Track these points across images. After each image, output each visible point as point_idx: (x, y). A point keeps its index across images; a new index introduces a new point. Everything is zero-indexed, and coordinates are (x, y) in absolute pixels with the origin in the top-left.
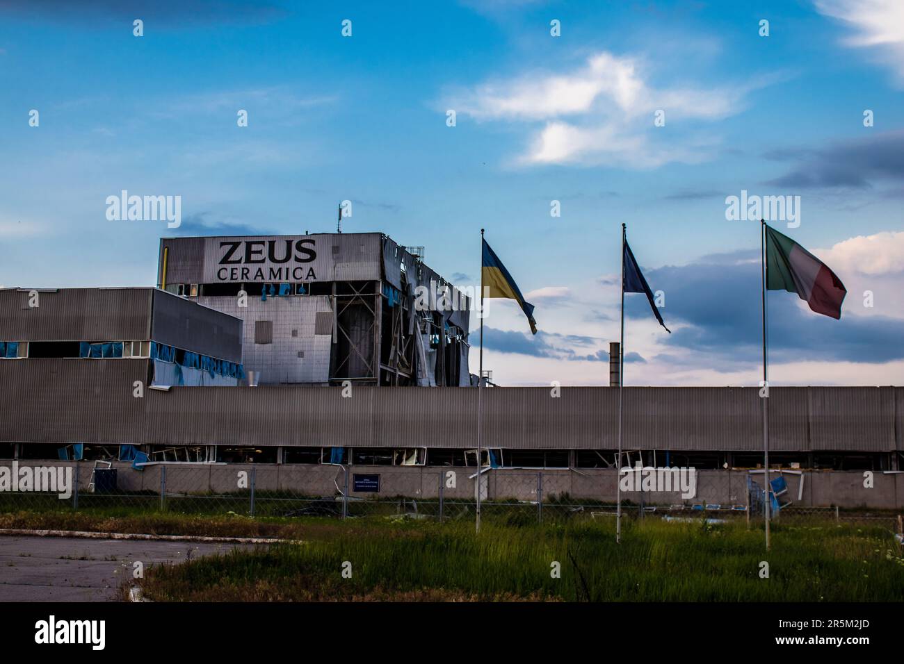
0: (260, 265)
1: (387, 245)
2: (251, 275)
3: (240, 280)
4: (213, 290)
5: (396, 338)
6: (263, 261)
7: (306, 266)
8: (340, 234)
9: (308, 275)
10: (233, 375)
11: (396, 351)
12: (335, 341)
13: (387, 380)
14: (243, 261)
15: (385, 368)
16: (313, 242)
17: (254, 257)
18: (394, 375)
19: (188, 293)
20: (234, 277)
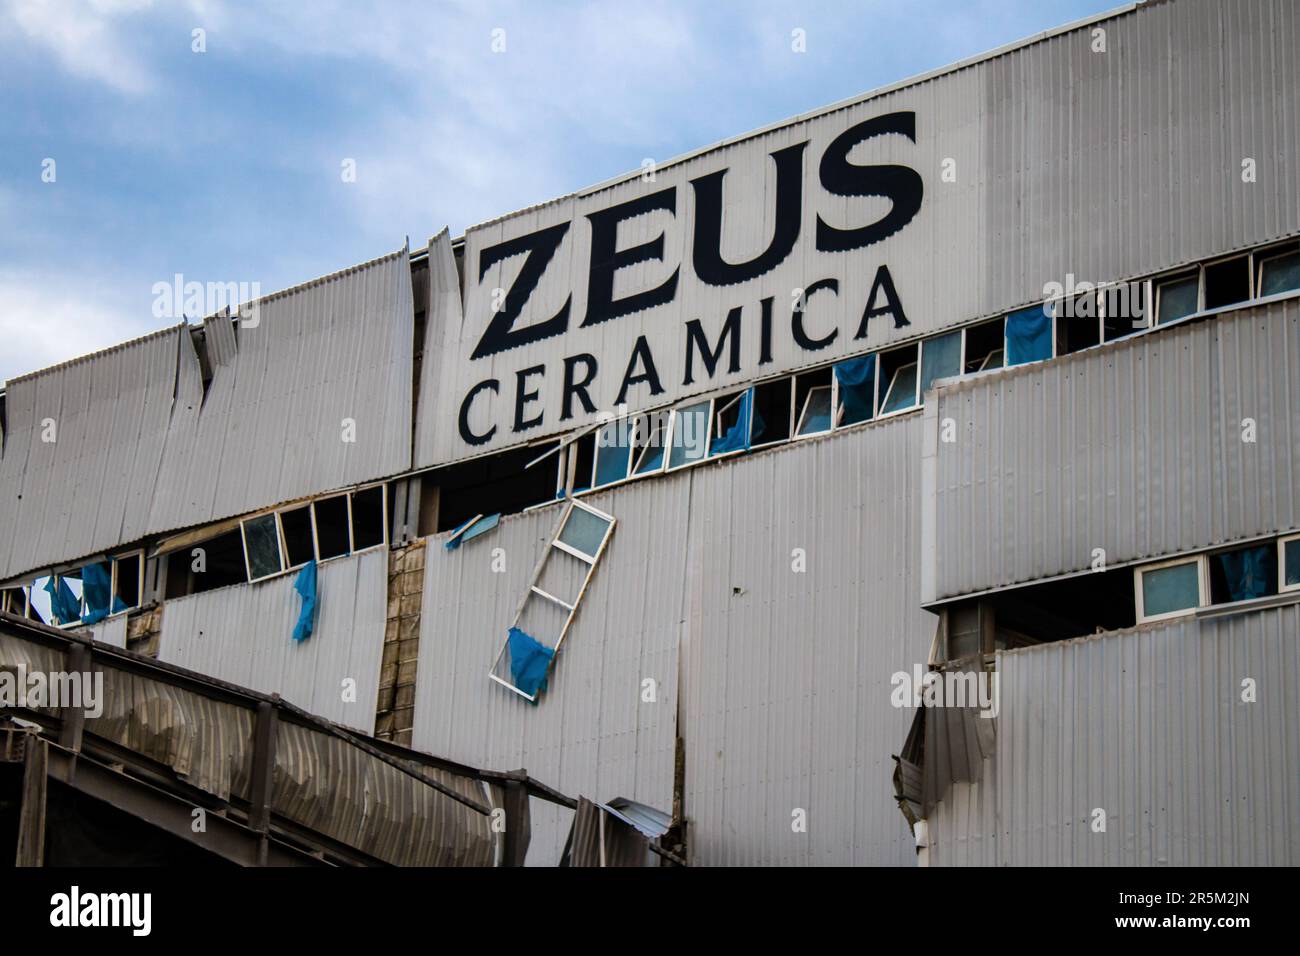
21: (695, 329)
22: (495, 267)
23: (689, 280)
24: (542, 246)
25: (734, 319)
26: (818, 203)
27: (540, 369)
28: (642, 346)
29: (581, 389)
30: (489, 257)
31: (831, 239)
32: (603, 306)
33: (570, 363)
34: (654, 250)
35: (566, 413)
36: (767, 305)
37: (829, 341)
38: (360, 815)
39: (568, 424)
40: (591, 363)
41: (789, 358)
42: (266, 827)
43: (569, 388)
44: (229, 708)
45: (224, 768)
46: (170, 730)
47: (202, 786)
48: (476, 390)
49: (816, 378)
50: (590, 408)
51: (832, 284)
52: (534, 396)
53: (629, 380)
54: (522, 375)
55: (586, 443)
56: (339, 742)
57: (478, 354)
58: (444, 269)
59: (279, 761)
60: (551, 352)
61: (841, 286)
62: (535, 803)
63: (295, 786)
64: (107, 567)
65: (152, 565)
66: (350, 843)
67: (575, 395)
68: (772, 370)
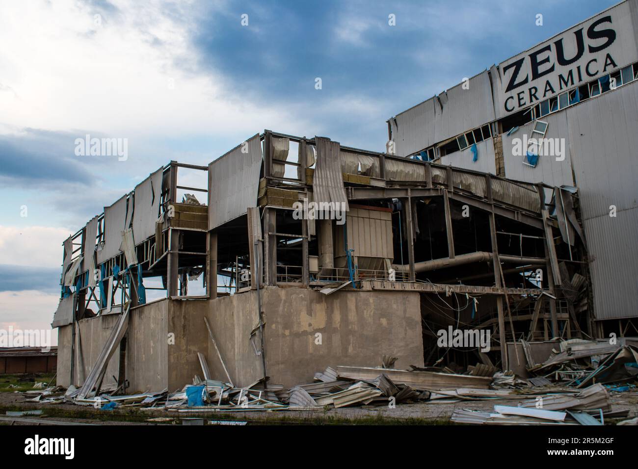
21: (561, 77)
22: (507, 71)
23: (557, 65)
24: (518, 64)
25: (570, 73)
26: (588, 42)
27: (523, 92)
28: (548, 83)
29: (534, 95)
30: (505, 69)
31: (592, 50)
32: (536, 75)
33: (530, 90)
34: (547, 60)
35: (531, 101)
36: (579, 68)
37: (596, 73)
38: (510, 197)
39: (532, 103)
40: (536, 89)
41: (586, 79)
42: (493, 202)
43: (531, 95)
44: (480, 177)
45: (482, 190)
46: (470, 184)
47: (478, 195)
48: (508, 99)
49: (594, 83)
50: (537, 99)
51: (595, 60)
52: (523, 98)
53: (546, 91)
54: (519, 94)
55: (537, 107)
56: (503, 181)
57: (507, 91)
58: (495, 73)
59: (492, 187)
60: (525, 88)
61: (598, 60)
62: (545, 189)
63: (496, 192)
64: (426, 152)
65: (436, 150)
66: (509, 203)
67: (533, 97)
68: (583, 83)
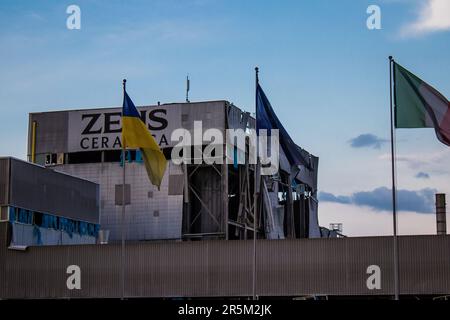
0: (117, 134)
1: (231, 112)
2: (110, 144)
3: (100, 149)
4: (77, 158)
5: (243, 196)
6: (120, 131)
7: (159, 134)
8: (189, 103)
9: (161, 142)
10: (91, 234)
11: (244, 208)
12: (187, 201)
13: (237, 234)
14: (103, 130)
15: (233, 224)
16: (164, 111)
17: (112, 127)
18: (242, 230)
19: (55, 161)
20: (95, 145)
